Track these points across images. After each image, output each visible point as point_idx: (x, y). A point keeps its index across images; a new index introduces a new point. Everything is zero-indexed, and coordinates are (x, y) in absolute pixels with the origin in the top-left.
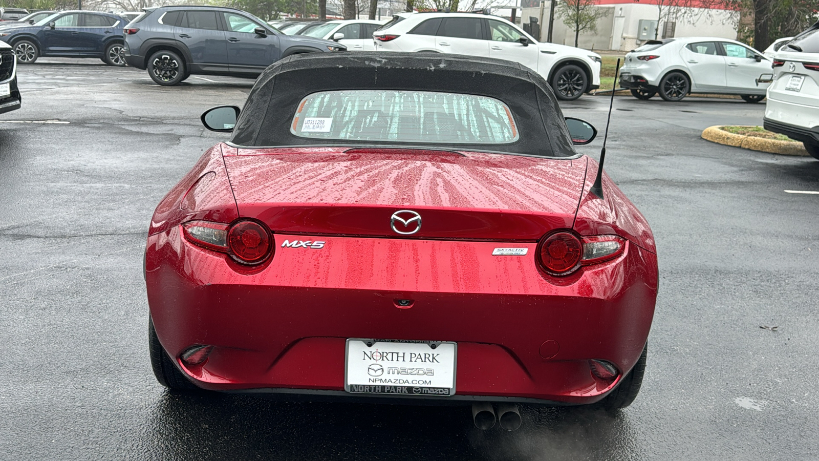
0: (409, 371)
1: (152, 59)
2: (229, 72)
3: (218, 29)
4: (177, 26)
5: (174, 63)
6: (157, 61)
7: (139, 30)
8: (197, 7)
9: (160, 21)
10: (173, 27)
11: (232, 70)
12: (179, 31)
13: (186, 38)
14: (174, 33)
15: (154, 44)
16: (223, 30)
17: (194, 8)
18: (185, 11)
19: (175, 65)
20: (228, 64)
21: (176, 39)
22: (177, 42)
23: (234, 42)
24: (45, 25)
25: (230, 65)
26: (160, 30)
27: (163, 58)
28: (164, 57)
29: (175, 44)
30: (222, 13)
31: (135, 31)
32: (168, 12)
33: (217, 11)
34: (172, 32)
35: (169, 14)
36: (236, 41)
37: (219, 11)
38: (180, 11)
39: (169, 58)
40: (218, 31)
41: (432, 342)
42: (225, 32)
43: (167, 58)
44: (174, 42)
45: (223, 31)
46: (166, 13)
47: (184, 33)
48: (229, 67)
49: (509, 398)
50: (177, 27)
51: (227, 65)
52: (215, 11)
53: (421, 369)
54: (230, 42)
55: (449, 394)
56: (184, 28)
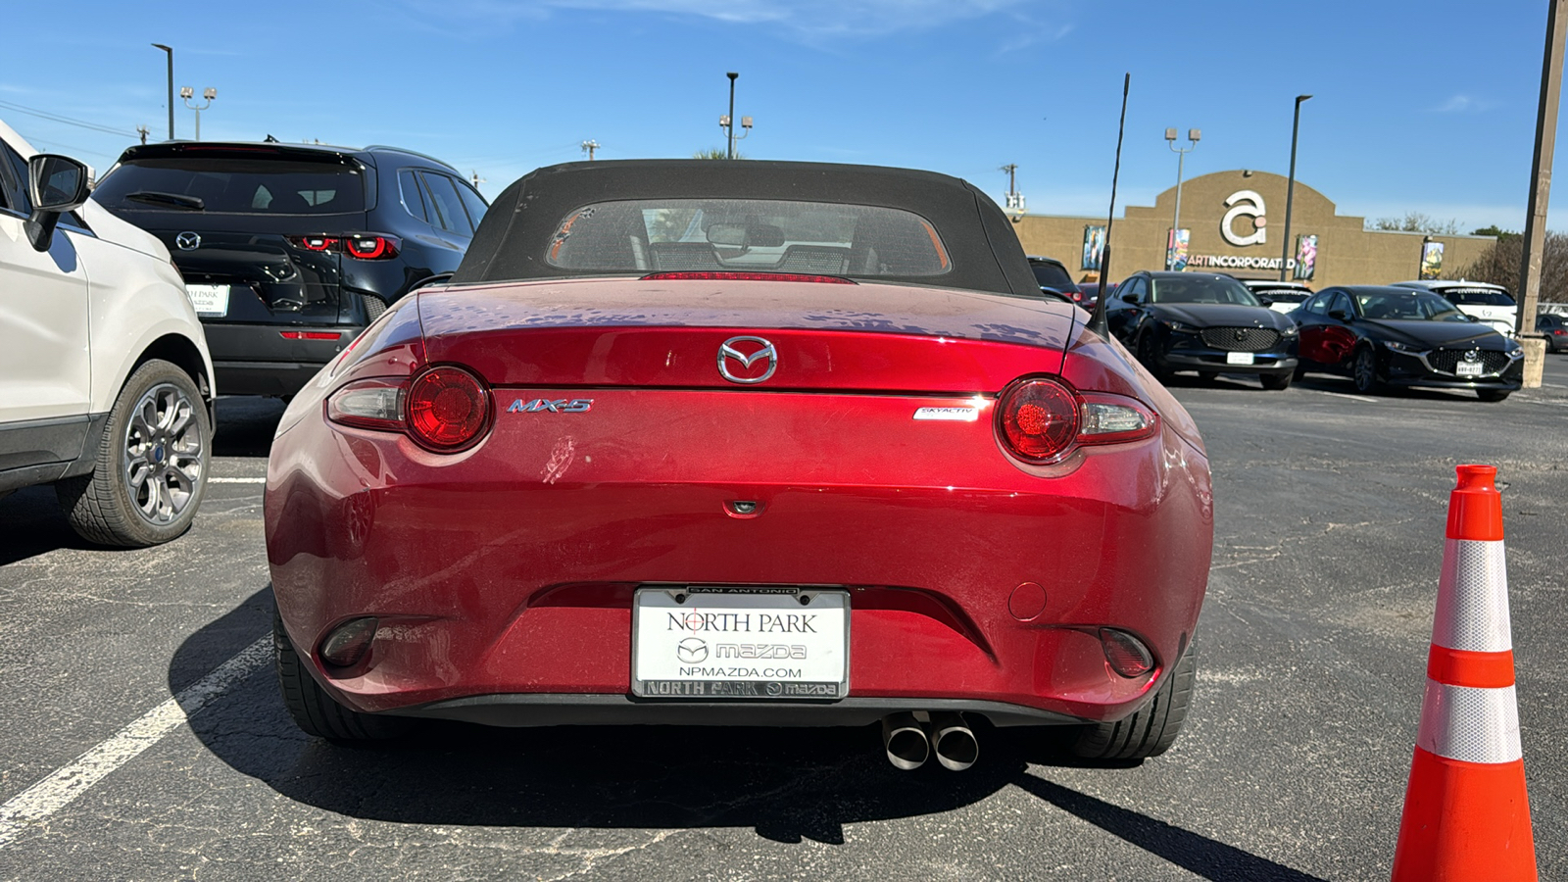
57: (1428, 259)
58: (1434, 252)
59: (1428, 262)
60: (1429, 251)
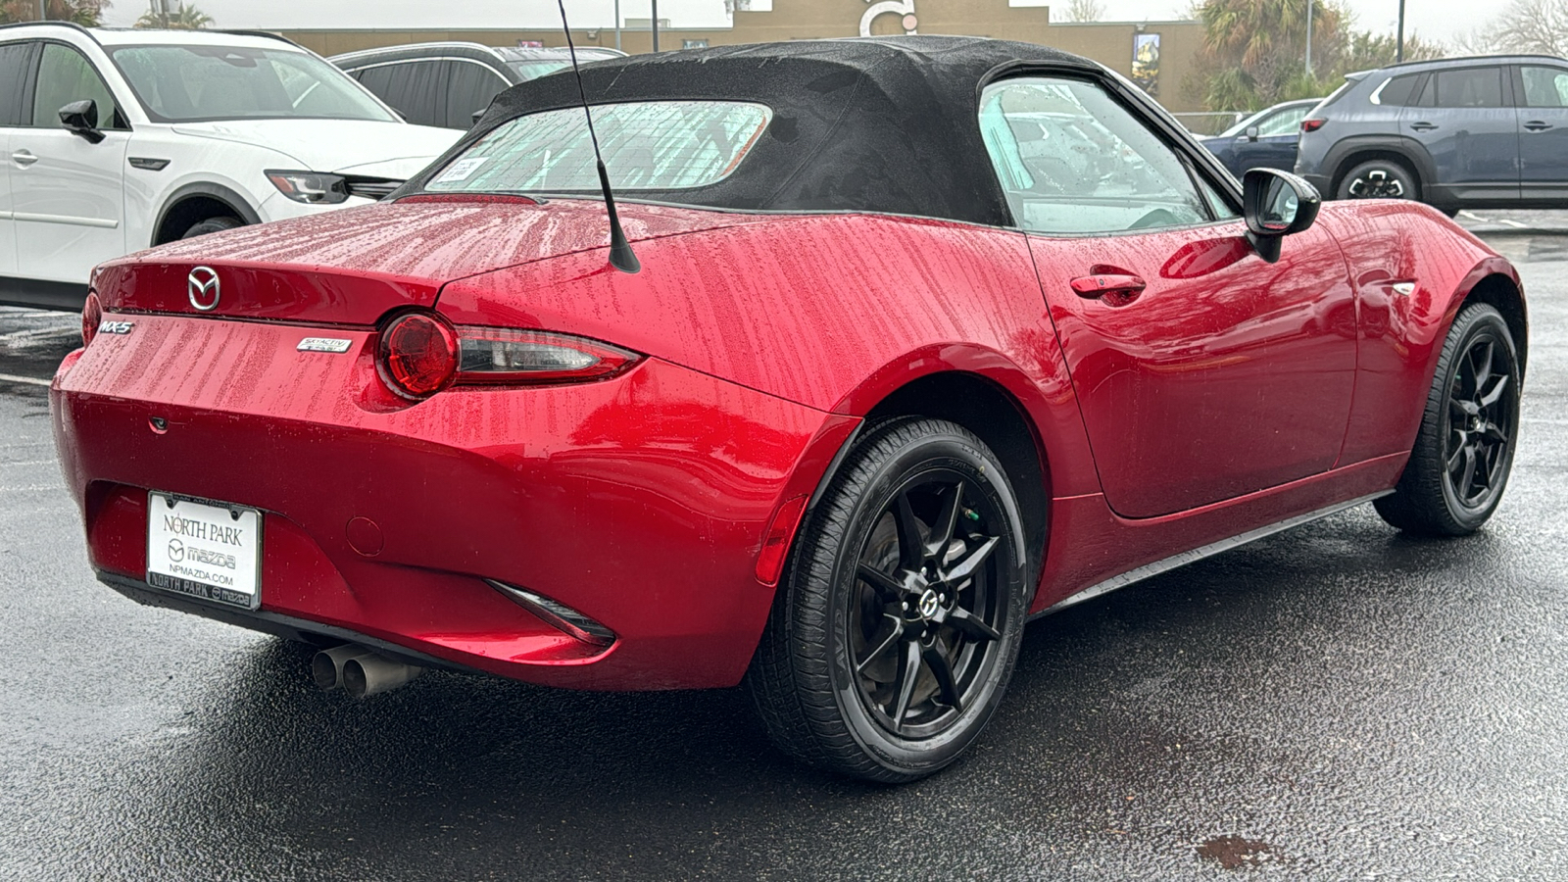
0: (210, 557)
1: (1347, 180)
2: (1521, 199)
3: (1502, 105)
4: (1411, 106)
5: (1395, 186)
6: (1358, 184)
7: (1327, 120)
8: (1460, 62)
9: (1375, 99)
10: (1401, 108)
11: (1527, 194)
12: (1413, 116)
13: (1428, 131)
14: (1399, 122)
15: (1353, 148)
16: (1515, 106)
17: (1453, 64)
18: (1432, 71)
19: (1398, 191)
20: (1520, 181)
21: (1403, 134)
22: (1404, 140)
23: (1537, 131)
24: (1239, 134)
25: (1523, 184)
26: (1371, 117)
27: (1371, 176)
28: (1375, 176)
29: (1400, 145)
30: (1517, 67)
31: (1316, 125)
32: (1394, 78)
33: (1505, 65)
34: (1397, 119)
35: (1396, 81)
36: (1542, 128)
37: (1510, 65)
38: (1422, 72)
39: (1384, 177)
40: (1503, 109)
41: (235, 507)
42: (1519, 110)
43: (1381, 176)
44: (1399, 140)
45: (1513, 109)
46: (1389, 80)
47: (1422, 120)
48: (1520, 188)
49: (330, 627)
50: (1410, 108)
51: (1517, 184)
52: (1499, 66)
53: (221, 556)
54: (1529, 131)
55: (249, 606)
56: (1424, 109)
57: (1139, 57)
58: (1147, 47)
59: (1140, 61)
60: (1140, 46)
